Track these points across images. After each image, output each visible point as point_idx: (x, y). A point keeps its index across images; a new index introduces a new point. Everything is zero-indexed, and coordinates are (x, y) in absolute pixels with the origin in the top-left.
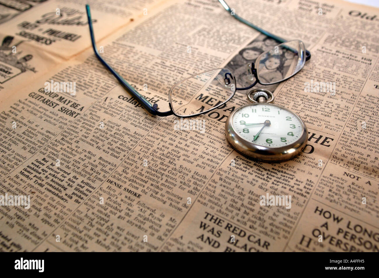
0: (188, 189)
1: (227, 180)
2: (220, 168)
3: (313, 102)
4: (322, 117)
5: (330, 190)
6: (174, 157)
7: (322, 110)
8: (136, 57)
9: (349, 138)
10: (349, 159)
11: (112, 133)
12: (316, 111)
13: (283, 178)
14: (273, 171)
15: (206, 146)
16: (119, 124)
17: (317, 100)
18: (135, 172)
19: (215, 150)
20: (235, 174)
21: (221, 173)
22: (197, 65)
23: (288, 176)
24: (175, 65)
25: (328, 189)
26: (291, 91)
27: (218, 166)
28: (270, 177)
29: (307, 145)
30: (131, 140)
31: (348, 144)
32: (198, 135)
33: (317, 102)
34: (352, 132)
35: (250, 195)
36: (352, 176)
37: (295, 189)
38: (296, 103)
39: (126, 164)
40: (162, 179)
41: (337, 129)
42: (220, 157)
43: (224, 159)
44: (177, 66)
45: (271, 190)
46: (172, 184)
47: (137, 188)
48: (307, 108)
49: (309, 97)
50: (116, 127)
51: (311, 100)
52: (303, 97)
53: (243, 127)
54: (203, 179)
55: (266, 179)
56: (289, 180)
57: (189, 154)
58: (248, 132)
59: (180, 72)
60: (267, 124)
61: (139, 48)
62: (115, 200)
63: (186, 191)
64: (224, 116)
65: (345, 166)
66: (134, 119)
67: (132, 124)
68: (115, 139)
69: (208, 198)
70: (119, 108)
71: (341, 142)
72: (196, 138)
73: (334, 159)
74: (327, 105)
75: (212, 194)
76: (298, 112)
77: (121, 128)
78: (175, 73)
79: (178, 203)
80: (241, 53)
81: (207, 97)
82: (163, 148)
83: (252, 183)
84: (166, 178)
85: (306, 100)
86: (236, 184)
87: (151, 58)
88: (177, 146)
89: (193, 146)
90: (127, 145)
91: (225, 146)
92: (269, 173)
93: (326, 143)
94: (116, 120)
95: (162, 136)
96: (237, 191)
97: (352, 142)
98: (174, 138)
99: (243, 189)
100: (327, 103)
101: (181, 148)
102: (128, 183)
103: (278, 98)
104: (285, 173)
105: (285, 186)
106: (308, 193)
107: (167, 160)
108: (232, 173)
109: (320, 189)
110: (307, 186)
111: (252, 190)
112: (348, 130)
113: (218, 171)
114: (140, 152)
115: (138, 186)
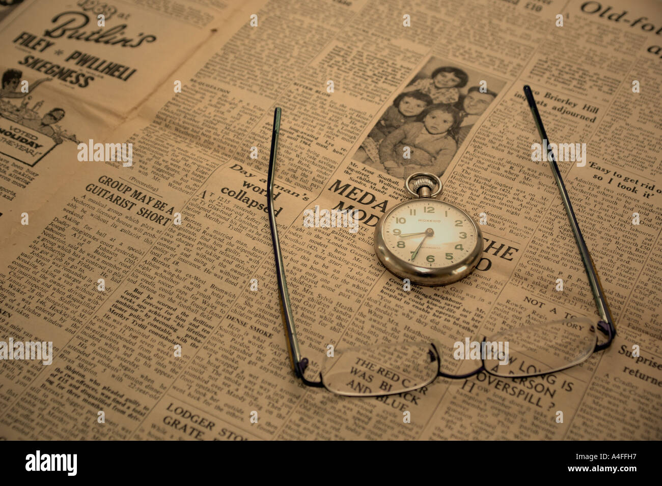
0: (330, 325)
1: (378, 313)
2: (369, 296)
3: (498, 190)
4: (507, 216)
5: (504, 322)
6: (310, 283)
7: (509, 204)
8: (235, 113)
9: (539, 247)
10: (535, 278)
11: (223, 249)
12: (501, 206)
13: (447, 307)
14: (436, 298)
15: (350, 265)
16: (230, 236)
17: (503, 188)
18: (261, 304)
19: (362, 272)
20: (388, 304)
21: (371, 303)
22: (330, 128)
23: (454, 304)
24: (297, 128)
25: (502, 320)
26: (469, 171)
27: (366, 294)
28: (431, 306)
29: (482, 259)
30: (251, 260)
31: (536, 256)
32: (339, 249)
33: (503, 190)
34: (545, 239)
35: (406, 331)
36: (535, 302)
37: (460, 322)
38: (474, 192)
39: (247, 294)
40: (297, 313)
41: (525, 234)
42: (369, 281)
43: (373, 283)
44: (301, 130)
45: (432, 324)
46: (310, 318)
47: (267, 326)
48: (487, 202)
49: (492, 183)
50: (226, 241)
51: (496, 188)
52: (484, 181)
53: (398, 238)
54: (348, 312)
55: (426, 309)
56: (455, 309)
57: (328, 278)
58: (404, 247)
59: (306, 141)
60: (430, 233)
61: (236, 93)
62: (241, 342)
63: (328, 327)
64: (372, 216)
65: (530, 287)
66: (250, 228)
67: (247, 235)
68: (227, 258)
69: (355, 335)
70: (225, 210)
71: (529, 254)
72: (336, 254)
73: (516, 278)
74: (516, 197)
75: (360, 331)
76: (476, 207)
77: (233, 241)
78: (298, 143)
79: (319, 343)
80: (397, 102)
81: (348, 186)
82: (294, 271)
83: (408, 316)
84: (302, 311)
85: (488, 187)
86: (389, 317)
87: (258, 113)
88: (312, 268)
89: (332, 267)
90: (245, 267)
91: (374, 264)
92: (431, 301)
93: (507, 256)
94: (224, 228)
95: (291, 253)
96: (390, 326)
97: (543, 254)
98: (307, 255)
99: (397, 324)
100: (517, 193)
101: (318, 271)
102: (255, 319)
103: (449, 184)
104: (450, 300)
105: (448, 318)
106: (476, 327)
107: (301, 287)
108: (383, 303)
109: (491, 321)
110: (476, 318)
111: (408, 326)
112: (539, 235)
113: (367, 301)
114: (264, 277)
115: (267, 322)
